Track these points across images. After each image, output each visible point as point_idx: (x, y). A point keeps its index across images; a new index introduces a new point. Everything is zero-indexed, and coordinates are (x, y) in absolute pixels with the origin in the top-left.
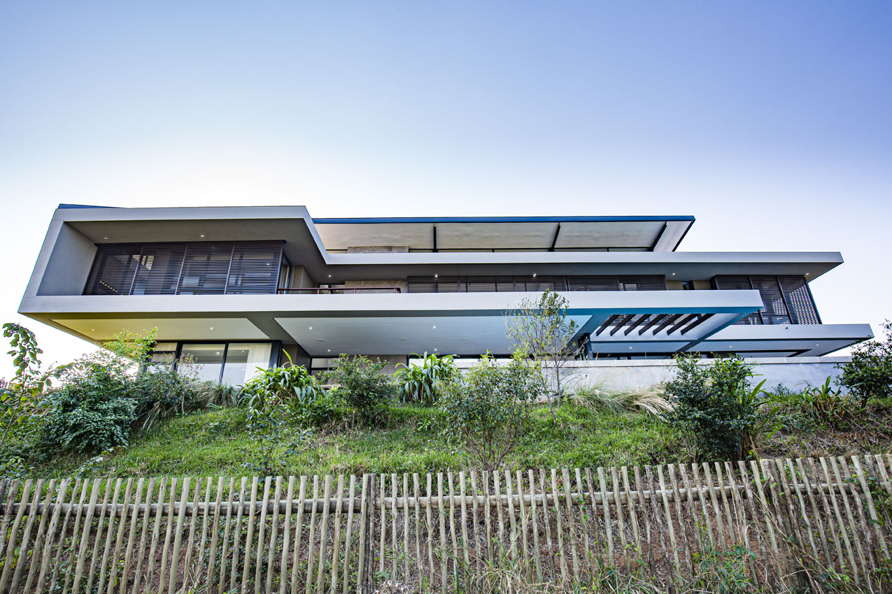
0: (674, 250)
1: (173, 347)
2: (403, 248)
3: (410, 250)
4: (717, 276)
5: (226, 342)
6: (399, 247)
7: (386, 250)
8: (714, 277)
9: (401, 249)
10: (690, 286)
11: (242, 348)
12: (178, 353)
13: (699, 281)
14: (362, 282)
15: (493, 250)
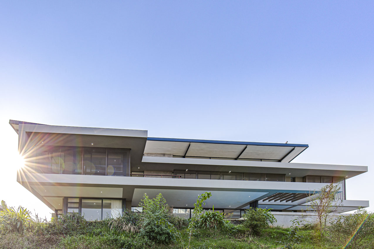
0: (289, 162)
1: (77, 200)
2: (170, 155)
3: (174, 156)
4: (308, 176)
5: (102, 199)
6: (168, 154)
7: (162, 156)
8: (306, 176)
9: (169, 155)
10: (294, 180)
11: (108, 201)
12: (80, 203)
13: (298, 178)
14: (152, 172)
15: (210, 158)
